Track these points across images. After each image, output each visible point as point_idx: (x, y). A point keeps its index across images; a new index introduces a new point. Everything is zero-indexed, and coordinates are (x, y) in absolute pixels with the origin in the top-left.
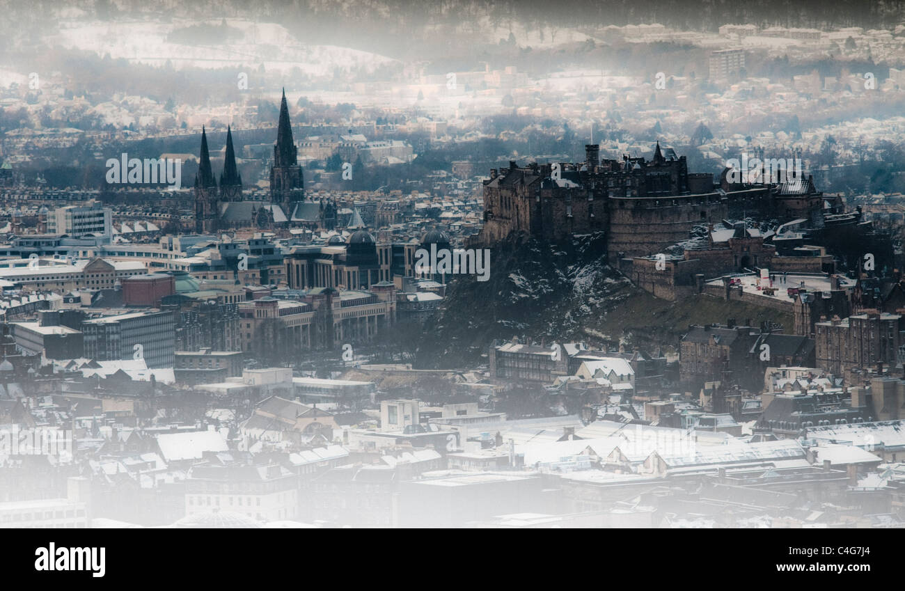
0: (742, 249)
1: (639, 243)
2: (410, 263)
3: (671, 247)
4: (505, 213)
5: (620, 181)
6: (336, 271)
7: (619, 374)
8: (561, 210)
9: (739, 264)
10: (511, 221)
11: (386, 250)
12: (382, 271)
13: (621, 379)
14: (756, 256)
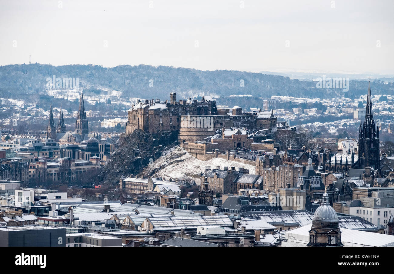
0: (238, 139)
1: (191, 136)
2: (112, 151)
3: (206, 138)
4: (135, 122)
5: (185, 108)
6: (82, 154)
7: (173, 191)
8: (157, 120)
9: (236, 146)
10: (136, 125)
11: (103, 146)
12: (100, 154)
13: (175, 193)
14: (244, 143)
